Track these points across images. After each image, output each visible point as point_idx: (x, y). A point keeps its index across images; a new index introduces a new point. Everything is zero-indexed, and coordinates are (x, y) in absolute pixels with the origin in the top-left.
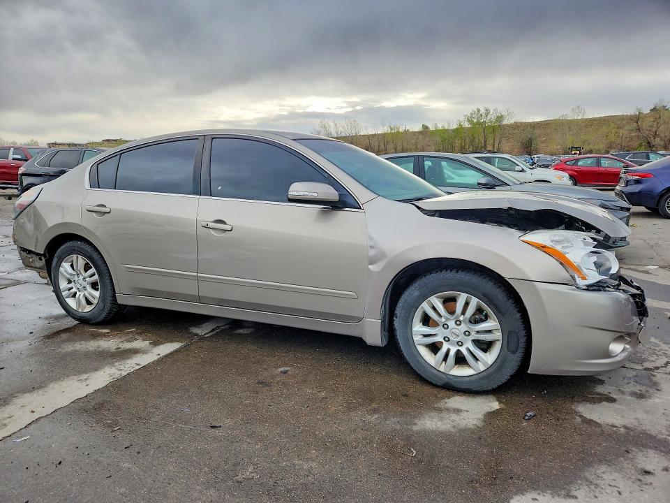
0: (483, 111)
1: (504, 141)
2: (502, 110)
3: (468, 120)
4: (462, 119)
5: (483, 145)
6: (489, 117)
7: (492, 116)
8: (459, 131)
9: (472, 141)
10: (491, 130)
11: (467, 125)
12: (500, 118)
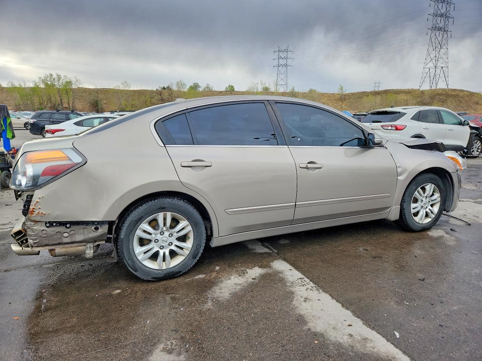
0: (55, 76)
1: (77, 101)
2: (71, 77)
3: (43, 81)
4: (37, 80)
5: (60, 103)
6: (61, 81)
7: (63, 81)
8: (35, 90)
9: (49, 99)
10: (65, 92)
11: (42, 86)
12: (69, 83)
